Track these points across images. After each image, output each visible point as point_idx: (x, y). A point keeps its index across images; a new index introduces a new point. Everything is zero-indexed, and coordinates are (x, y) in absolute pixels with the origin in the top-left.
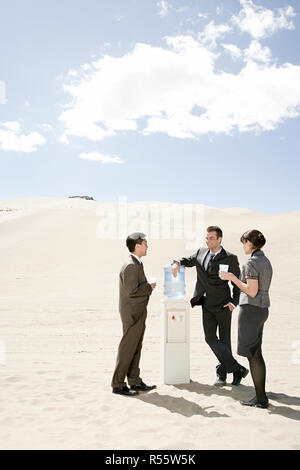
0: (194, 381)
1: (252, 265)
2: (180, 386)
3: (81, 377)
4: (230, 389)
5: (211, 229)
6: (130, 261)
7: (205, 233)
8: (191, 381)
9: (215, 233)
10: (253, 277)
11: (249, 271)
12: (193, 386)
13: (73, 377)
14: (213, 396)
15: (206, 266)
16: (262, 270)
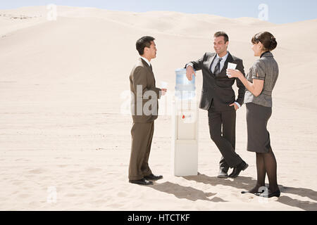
0: (202, 173)
1: (259, 65)
2: (189, 178)
3: (98, 169)
4: (232, 180)
5: (218, 35)
6: (139, 64)
7: (213, 39)
8: (199, 173)
9: (223, 37)
10: (259, 78)
11: (257, 71)
12: (200, 178)
13: (91, 170)
14: (218, 185)
15: (213, 70)
16: (268, 72)
